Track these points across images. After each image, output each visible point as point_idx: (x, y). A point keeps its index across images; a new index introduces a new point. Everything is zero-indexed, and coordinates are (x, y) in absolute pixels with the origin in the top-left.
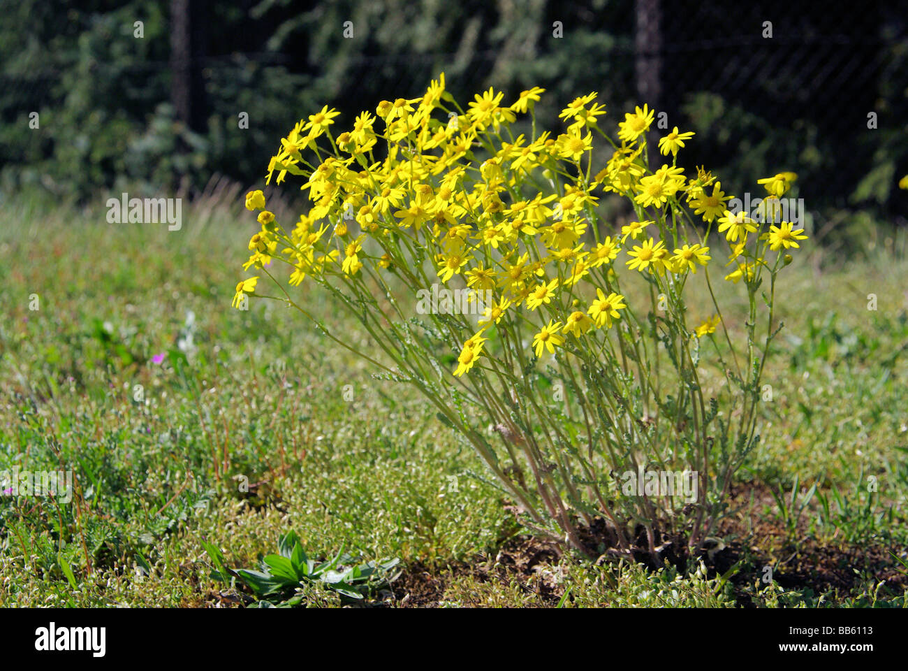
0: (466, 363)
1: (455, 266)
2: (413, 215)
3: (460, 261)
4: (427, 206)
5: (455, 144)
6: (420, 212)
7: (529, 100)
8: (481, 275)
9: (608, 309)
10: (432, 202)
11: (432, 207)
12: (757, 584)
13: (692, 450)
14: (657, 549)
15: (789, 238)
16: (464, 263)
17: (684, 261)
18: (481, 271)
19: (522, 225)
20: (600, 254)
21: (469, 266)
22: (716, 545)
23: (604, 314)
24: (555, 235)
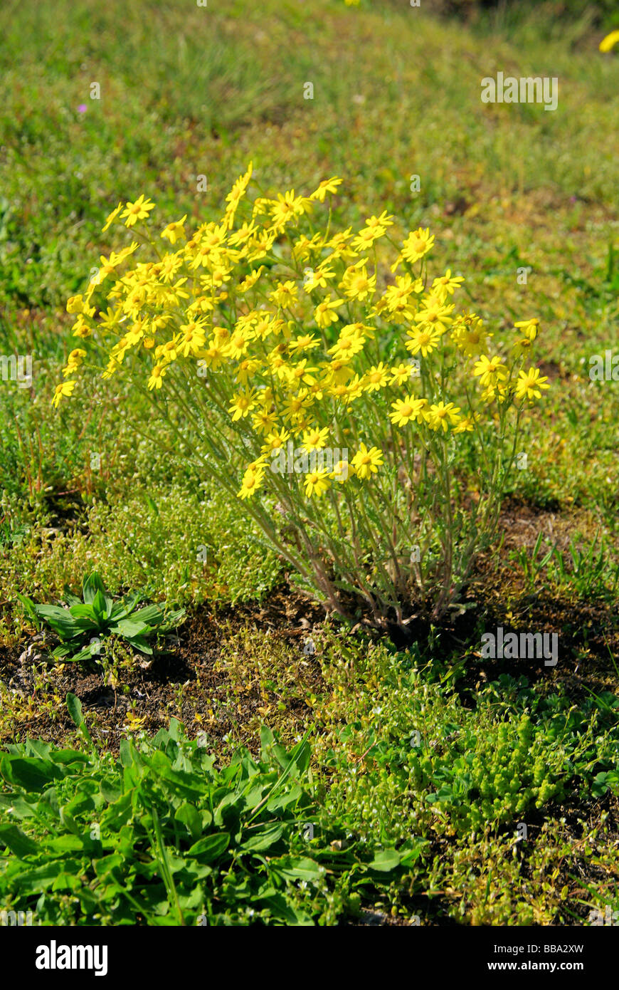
0: (249, 488)
1: (244, 408)
2: (211, 357)
3: (248, 404)
4: (223, 349)
5: (258, 239)
6: (217, 354)
7: (328, 192)
8: (265, 420)
9: (368, 463)
10: (228, 346)
11: (228, 351)
12: (478, 685)
13: (444, 531)
14: (405, 622)
15: (534, 387)
16: (251, 407)
17: (438, 419)
18: (265, 416)
19: (303, 374)
20: (373, 378)
21: (255, 411)
22: (457, 610)
23: (364, 467)
24: (333, 372)
